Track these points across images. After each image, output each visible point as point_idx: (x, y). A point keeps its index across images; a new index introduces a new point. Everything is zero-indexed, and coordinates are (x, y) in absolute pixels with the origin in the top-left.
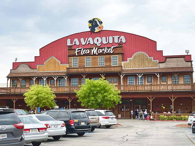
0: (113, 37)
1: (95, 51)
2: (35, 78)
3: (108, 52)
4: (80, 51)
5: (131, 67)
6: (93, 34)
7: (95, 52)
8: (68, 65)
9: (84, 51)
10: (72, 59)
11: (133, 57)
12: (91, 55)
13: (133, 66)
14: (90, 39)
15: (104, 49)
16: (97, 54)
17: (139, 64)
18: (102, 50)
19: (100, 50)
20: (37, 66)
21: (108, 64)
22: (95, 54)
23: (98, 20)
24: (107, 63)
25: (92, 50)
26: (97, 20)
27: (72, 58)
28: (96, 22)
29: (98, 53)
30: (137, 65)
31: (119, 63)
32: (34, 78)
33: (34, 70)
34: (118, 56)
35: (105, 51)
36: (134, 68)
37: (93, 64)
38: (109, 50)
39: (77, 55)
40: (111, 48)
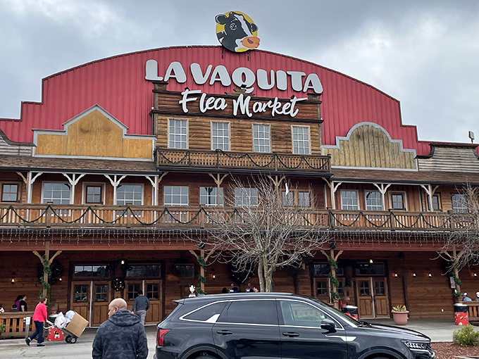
0: (289, 73)
1: (242, 104)
2: (34, 175)
3: (283, 112)
4: (195, 99)
5: (348, 164)
6: (227, 55)
7: (245, 108)
8: (153, 140)
9: (208, 103)
10: (169, 124)
11: (349, 134)
12: (233, 117)
13: (352, 158)
14: (221, 70)
15: (270, 102)
16: (250, 115)
17: (367, 155)
18: (265, 106)
19: (260, 104)
20: (36, 134)
21: (282, 148)
22: (243, 113)
23: (244, 19)
24: (278, 146)
25: (234, 101)
26: (240, 19)
27: (168, 118)
28: (239, 23)
29: (253, 113)
30: (363, 159)
31: (315, 148)
32: (30, 175)
33: (22, 148)
34: (309, 126)
35: (275, 109)
36: (355, 166)
37: (236, 144)
38: (285, 108)
39: (186, 110)
40: (291, 103)
